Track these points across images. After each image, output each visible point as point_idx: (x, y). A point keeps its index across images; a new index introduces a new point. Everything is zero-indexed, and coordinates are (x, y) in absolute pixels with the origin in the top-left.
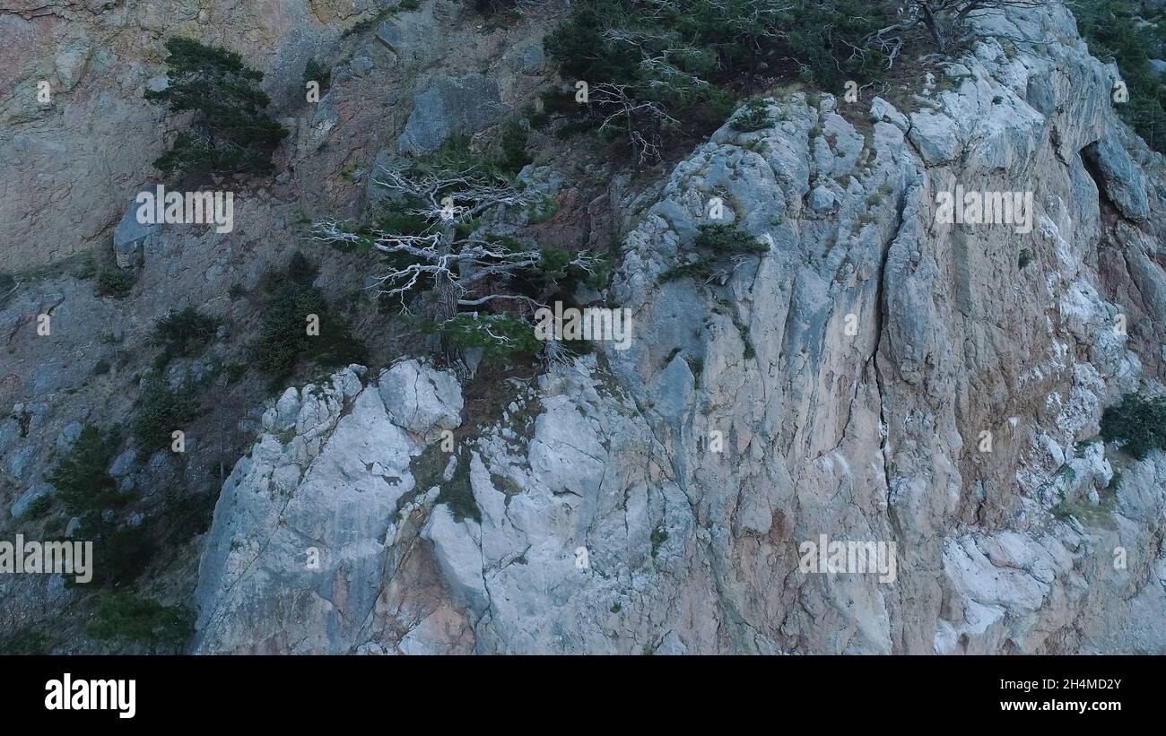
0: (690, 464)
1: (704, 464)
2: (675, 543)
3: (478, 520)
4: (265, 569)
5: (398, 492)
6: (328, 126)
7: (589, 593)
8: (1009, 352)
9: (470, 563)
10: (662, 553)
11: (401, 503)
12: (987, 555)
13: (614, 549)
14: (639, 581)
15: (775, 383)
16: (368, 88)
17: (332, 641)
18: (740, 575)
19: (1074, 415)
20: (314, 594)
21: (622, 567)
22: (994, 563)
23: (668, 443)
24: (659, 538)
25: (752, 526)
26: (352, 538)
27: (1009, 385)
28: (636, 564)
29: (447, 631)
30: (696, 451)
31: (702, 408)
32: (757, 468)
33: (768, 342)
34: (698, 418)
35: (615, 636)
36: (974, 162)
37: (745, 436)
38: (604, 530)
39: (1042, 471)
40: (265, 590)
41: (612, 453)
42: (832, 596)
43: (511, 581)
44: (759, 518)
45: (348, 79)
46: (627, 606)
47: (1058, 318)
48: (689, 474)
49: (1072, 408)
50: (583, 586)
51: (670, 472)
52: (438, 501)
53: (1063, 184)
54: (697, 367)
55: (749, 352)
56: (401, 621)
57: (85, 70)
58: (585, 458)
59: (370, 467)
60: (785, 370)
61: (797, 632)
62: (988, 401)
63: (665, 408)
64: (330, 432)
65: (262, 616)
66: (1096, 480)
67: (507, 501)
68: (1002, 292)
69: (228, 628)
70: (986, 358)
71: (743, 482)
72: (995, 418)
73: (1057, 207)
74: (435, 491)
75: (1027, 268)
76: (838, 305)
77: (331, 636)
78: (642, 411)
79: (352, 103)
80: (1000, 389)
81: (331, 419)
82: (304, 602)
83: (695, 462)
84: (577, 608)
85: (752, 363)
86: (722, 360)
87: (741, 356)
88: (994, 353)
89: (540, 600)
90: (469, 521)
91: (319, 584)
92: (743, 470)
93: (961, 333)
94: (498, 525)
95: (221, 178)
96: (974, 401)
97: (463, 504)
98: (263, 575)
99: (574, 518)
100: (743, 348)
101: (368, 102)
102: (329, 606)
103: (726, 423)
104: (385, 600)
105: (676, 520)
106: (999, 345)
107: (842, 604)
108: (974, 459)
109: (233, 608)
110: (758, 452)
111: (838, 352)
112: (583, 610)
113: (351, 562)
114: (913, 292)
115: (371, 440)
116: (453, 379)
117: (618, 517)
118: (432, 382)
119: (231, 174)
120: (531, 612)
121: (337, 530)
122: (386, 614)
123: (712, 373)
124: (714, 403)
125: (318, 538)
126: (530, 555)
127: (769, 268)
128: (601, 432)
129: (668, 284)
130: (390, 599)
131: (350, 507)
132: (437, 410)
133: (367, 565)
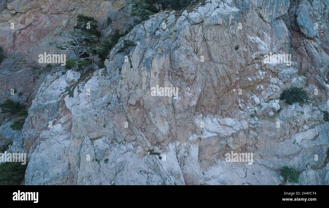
0: (119, 90)
1: (121, 90)
2: (112, 105)
3: (73, 97)
4: (37, 103)
5: (62, 92)
6: (110, 31)
7: (90, 112)
8: (230, 72)
9: (70, 104)
10: (109, 107)
11: (61, 94)
12: (219, 122)
13: (98, 104)
14: (102, 111)
15: (137, 73)
16: (120, 22)
17: (48, 117)
18: (131, 115)
19: (268, 91)
20: (45, 108)
21: (99, 108)
22: (221, 124)
23: (115, 85)
24: (109, 103)
25: (131, 103)
26: (52, 99)
27: (230, 80)
28: (103, 108)
29: (68, 118)
30: (120, 87)
31: (121, 78)
32: (133, 91)
33: (135, 65)
34: (120, 80)
35: (96, 121)
36: (206, 23)
37: (131, 84)
38: (97, 101)
39: (251, 105)
40: (37, 107)
41: (101, 86)
42: (151, 120)
43: (76, 108)
44: (133, 102)
45: (116, 20)
46: (98, 115)
47: (261, 65)
48: (118, 92)
49: (268, 90)
50: (89, 110)
51: (115, 91)
52: (68, 94)
53: (267, 28)
54: (120, 70)
55: (131, 67)
56: (61, 115)
57: (68, 24)
58: (94, 87)
59: (58, 88)
60: (139, 70)
61: (144, 128)
62: (224, 84)
63: (114, 79)
64: (53, 81)
65: (37, 112)
66: (273, 109)
67: (78, 94)
68: (226, 56)
69: (31, 112)
70: (222, 73)
71: (130, 94)
72: (227, 89)
73: (263, 34)
74: (68, 92)
75: (238, 50)
76: (156, 57)
77: (48, 116)
78: (110, 79)
79: (116, 26)
80: (228, 81)
81: (53, 79)
82: (43, 110)
83: (120, 89)
84: (87, 114)
85: (132, 69)
86: (125, 68)
87: (130, 67)
88: (224, 72)
89: (79, 112)
90: (71, 97)
91: (46, 107)
92: (130, 92)
93: (214, 67)
94: (75, 98)
95: (89, 44)
96: (219, 84)
97: (71, 95)
98: (37, 104)
99: (90, 98)
100: (130, 66)
101: (120, 25)
102: (48, 111)
103: (126, 81)
104: (58, 112)
105: (113, 100)
106: (226, 70)
107: (154, 122)
108: (221, 99)
109: (31, 109)
110: (133, 88)
111: (157, 68)
112: (88, 115)
113: (51, 103)
114: (176, 54)
115: (60, 83)
116: (79, 73)
117: (100, 99)
118: (74, 74)
119: (91, 43)
120: (78, 114)
121: (49, 97)
122: (58, 114)
123: (123, 71)
124: (123, 77)
125: (46, 99)
126: (80, 104)
127: (137, 49)
128: (100, 82)
129: (119, 53)
130: (59, 111)
131: (52, 94)
132: (73, 78)
133: (54, 104)
